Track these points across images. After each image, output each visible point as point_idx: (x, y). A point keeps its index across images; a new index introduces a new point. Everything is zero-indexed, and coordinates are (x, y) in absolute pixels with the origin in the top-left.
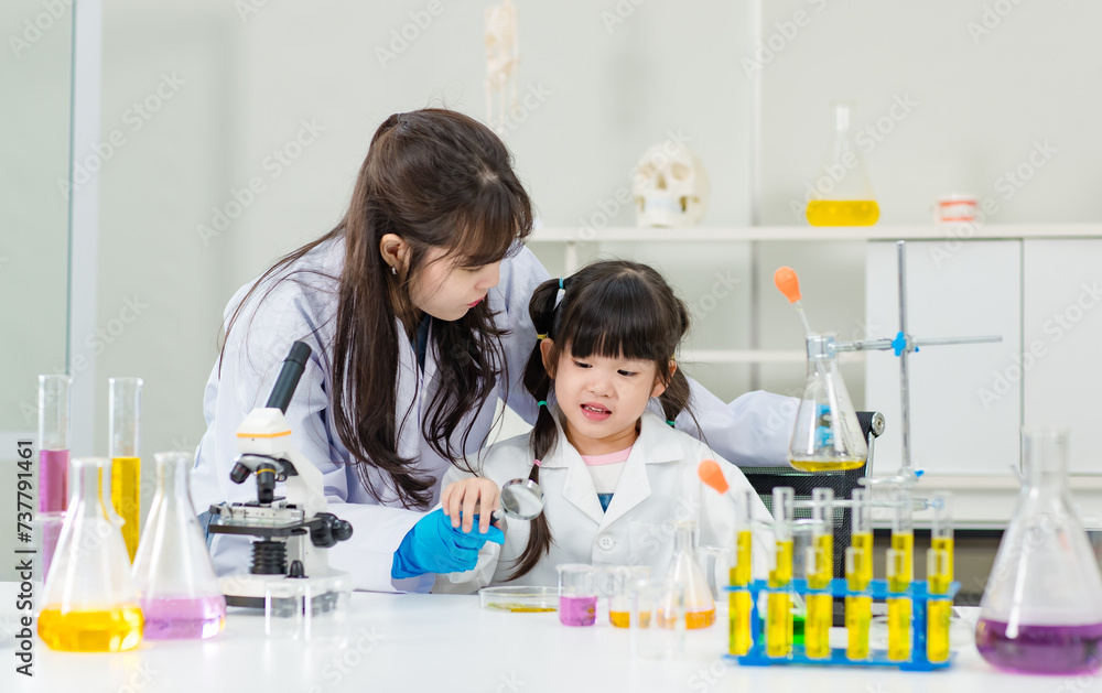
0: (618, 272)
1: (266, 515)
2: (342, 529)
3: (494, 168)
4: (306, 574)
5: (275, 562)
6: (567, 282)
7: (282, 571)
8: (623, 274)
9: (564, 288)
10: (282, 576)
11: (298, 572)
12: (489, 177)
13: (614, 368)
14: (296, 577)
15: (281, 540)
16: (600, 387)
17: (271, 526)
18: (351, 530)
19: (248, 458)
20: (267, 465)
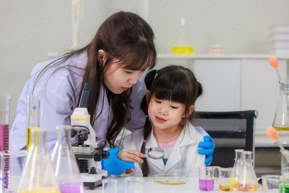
0: (177, 70)
1: (79, 150)
2: (106, 154)
3: (146, 36)
4: (97, 172)
5: (85, 168)
6: (159, 71)
7: (87, 171)
8: (179, 70)
9: (158, 73)
10: (87, 173)
11: (93, 171)
12: (143, 39)
13: (169, 105)
14: (93, 173)
15: (86, 159)
16: (163, 111)
17: (81, 154)
18: (109, 154)
19: (76, 127)
20: (84, 130)
